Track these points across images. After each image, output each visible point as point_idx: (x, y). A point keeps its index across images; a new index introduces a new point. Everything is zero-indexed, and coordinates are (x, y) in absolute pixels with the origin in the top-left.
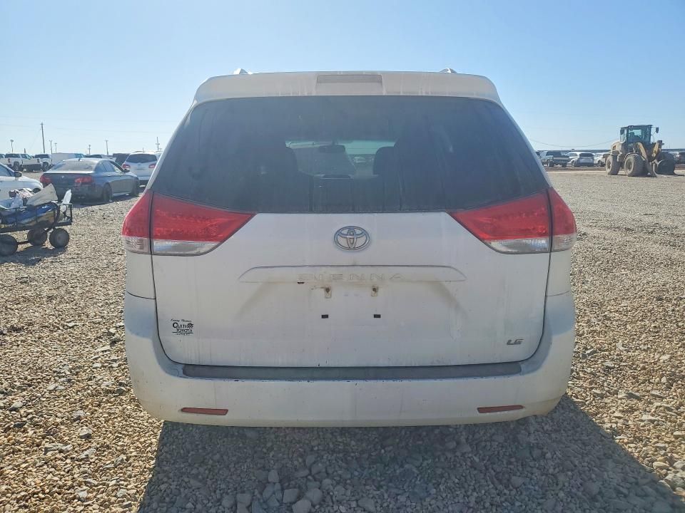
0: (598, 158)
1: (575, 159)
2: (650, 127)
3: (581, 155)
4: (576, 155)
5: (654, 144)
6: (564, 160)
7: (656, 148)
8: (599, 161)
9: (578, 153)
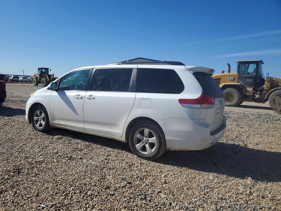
0: (21, 78)
1: (11, 78)
2: (48, 69)
3: (13, 77)
4: (11, 77)
5: (51, 75)
6: (6, 79)
7: (52, 77)
8: (21, 80)
9: (12, 76)
